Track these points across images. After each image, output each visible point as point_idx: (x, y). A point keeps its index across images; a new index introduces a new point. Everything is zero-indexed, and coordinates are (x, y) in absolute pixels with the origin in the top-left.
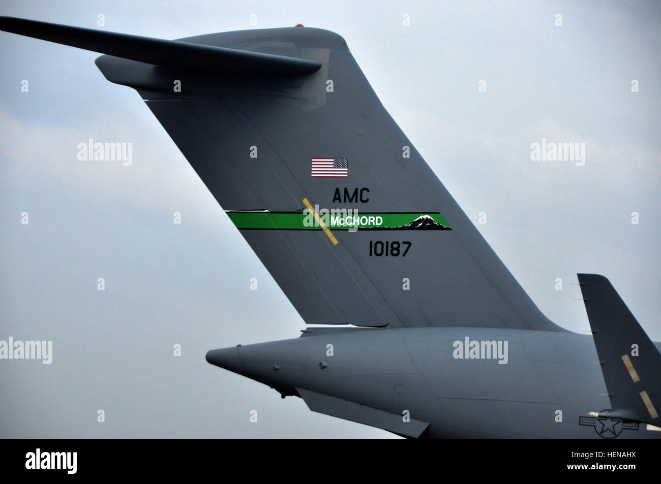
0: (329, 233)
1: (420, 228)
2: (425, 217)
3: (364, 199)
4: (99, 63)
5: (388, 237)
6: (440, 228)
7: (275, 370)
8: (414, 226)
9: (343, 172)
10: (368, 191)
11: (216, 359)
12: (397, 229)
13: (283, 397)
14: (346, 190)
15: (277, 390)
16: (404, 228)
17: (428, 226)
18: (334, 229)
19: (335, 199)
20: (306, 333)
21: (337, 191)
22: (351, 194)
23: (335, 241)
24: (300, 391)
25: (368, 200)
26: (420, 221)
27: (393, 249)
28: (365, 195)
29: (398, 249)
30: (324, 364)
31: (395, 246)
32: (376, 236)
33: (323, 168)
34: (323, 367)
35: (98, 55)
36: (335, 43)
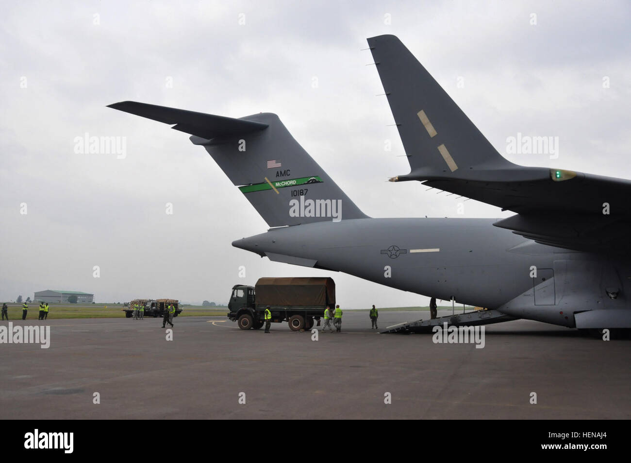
0: (275, 190)
1: (311, 183)
2: (313, 178)
3: (288, 174)
4: (191, 139)
5: (298, 188)
6: (319, 182)
7: (256, 245)
8: (308, 183)
9: (279, 165)
10: (289, 170)
11: (236, 245)
12: (302, 184)
13: (262, 257)
14: (281, 172)
15: (259, 254)
16: (304, 184)
17: (314, 182)
18: (277, 188)
19: (277, 176)
20: (269, 230)
21: (278, 172)
22: (283, 173)
23: (278, 193)
24: (266, 253)
25: (289, 175)
26: (311, 180)
27: (301, 193)
28: (289, 173)
29: (303, 192)
30: (274, 241)
31: (302, 191)
32: (293, 189)
33: (272, 164)
34: (274, 242)
35: (191, 135)
36: (274, 117)
